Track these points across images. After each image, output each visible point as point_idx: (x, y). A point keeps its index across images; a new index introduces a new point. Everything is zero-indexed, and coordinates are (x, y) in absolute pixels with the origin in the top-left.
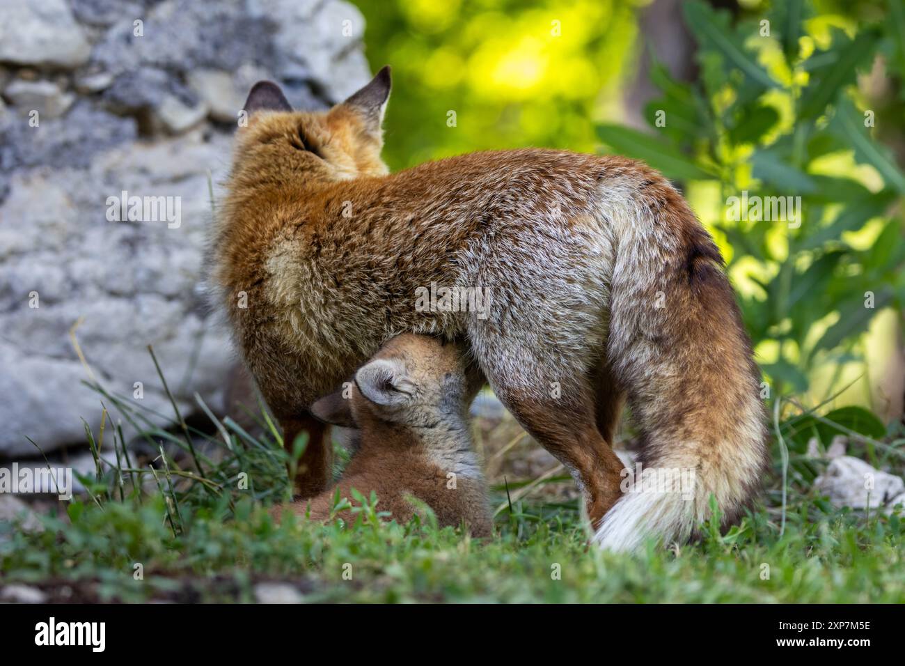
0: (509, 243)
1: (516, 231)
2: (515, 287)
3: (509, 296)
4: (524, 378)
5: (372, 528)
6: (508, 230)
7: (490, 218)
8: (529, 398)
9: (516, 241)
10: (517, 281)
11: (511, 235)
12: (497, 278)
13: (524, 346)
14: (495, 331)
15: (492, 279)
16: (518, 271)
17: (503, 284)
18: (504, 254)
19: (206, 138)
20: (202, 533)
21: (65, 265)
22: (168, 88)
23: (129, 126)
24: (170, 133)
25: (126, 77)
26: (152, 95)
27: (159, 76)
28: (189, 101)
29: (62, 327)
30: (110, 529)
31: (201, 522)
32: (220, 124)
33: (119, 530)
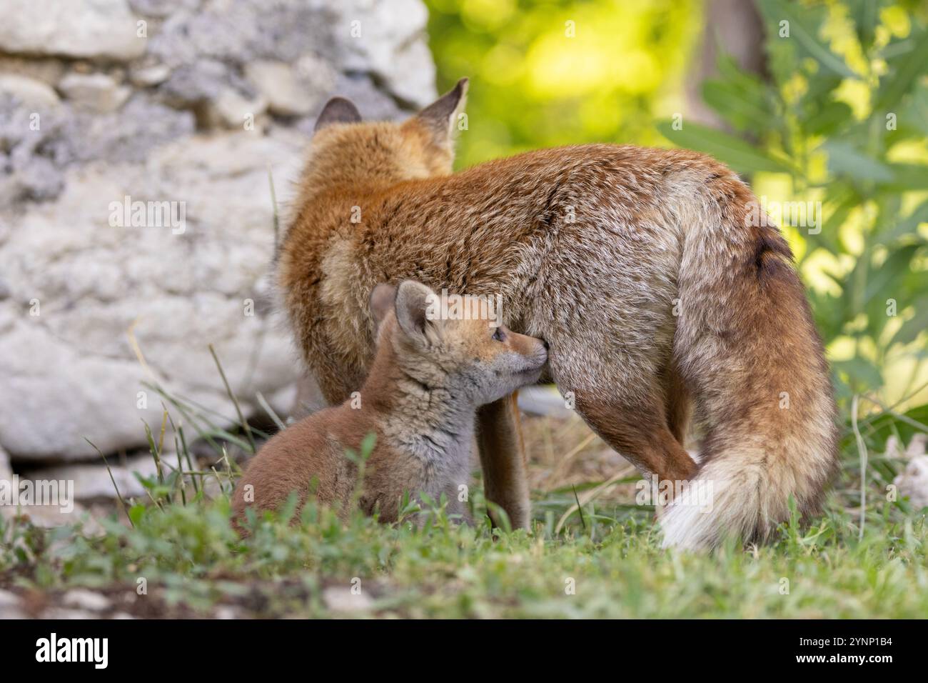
0: (571, 240)
1: (579, 228)
2: (581, 286)
3: (576, 295)
4: (591, 379)
5: (442, 530)
6: (571, 228)
7: (553, 216)
8: (598, 400)
9: (579, 238)
10: (583, 280)
11: (573, 232)
12: (562, 275)
13: (590, 347)
14: (563, 332)
15: (556, 276)
16: (583, 270)
17: (569, 283)
18: (567, 251)
19: (266, 132)
20: (268, 536)
21: (122, 263)
22: (226, 80)
23: (187, 120)
24: (228, 126)
25: (183, 70)
26: (209, 88)
27: (218, 68)
28: (248, 94)
29: (119, 327)
30: (174, 533)
31: (267, 525)
32: (280, 118)
33: (183, 533)
